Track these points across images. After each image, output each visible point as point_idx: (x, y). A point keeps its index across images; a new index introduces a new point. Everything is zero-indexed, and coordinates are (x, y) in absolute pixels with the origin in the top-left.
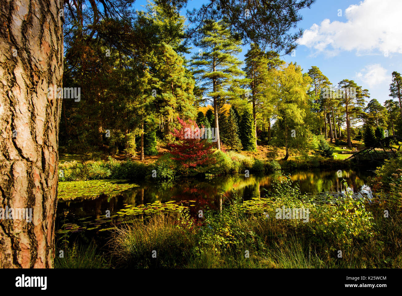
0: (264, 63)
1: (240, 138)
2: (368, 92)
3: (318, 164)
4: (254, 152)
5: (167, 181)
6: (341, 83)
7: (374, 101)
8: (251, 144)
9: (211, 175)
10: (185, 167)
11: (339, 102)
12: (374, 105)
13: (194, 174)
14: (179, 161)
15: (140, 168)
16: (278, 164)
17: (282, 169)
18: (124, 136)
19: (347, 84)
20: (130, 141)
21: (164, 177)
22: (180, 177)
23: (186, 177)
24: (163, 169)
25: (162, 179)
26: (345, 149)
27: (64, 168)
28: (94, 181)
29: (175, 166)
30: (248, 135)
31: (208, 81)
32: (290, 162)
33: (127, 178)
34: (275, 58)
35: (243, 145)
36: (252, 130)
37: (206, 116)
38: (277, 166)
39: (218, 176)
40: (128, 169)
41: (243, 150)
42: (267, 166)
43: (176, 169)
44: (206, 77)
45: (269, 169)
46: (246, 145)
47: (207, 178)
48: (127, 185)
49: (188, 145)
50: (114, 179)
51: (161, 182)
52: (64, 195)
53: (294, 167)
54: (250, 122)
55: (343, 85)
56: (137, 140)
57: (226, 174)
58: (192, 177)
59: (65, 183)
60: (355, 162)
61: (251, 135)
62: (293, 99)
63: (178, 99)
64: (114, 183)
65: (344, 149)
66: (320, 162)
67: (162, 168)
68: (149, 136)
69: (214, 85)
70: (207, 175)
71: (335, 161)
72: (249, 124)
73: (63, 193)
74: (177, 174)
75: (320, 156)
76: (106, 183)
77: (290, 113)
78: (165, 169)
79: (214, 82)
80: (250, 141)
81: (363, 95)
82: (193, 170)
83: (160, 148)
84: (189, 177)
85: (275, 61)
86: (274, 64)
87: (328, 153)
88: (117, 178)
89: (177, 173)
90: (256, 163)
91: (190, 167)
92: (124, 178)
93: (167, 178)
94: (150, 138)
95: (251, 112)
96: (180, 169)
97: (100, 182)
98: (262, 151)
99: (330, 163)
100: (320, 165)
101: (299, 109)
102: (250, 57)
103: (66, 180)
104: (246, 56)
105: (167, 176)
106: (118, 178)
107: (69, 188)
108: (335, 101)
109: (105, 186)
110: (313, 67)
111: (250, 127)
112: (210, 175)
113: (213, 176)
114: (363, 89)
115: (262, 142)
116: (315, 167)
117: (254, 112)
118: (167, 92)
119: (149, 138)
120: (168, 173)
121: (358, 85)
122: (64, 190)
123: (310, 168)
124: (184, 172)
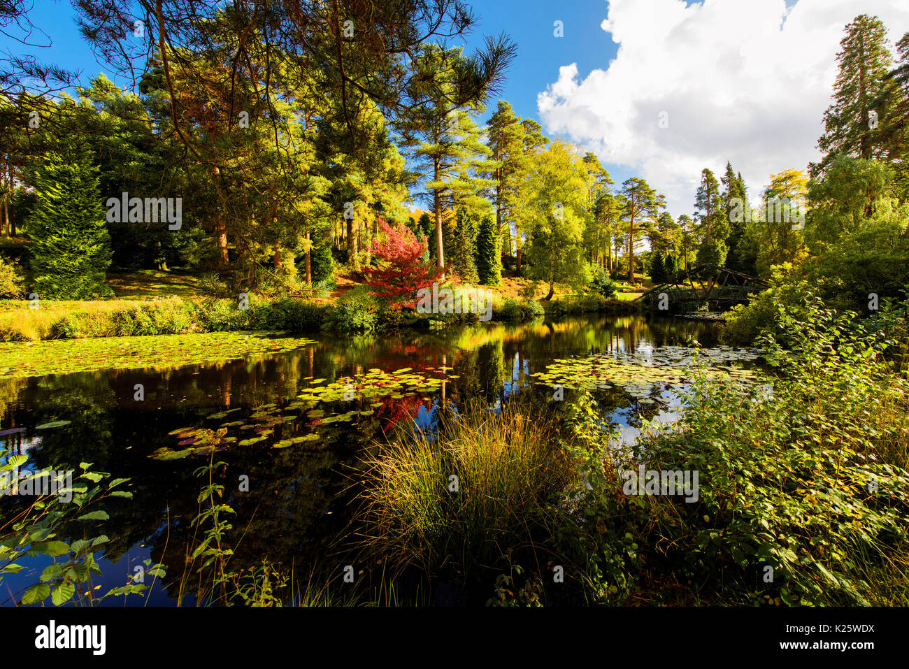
0: (518, 138)
1: (476, 263)
2: (665, 200)
3: (596, 307)
4: (498, 287)
5: (363, 333)
6: (627, 183)
7: (666, 215)
8: (493, 274)
9: (441, 323)
10: (394, 308)
11: (621, 213)
12: (665, 222)
13: (411, 321)
14: (383, 299)
15: (309, 311)
16: (541, 306)
17: (545, 314)
18: (274, 252)
19: (636, 185)
20: (286, 262)
21: (356, 327)
22: (385, 326)
23: (395, 326)
24: (355, 312)
25: (353, 329)
26: (626, 284)
27: (154, 309)
28: (221, 335)
29: (376, 308)
30: (489, 259)
31: (425, 162)
32: (557, 303)
33: (285, 328)
34: (535, 132)
35: (481, 276)
36: (496, 250)
37: (418, 225)
38: (538, 307)
39: (452, 324)
40: (287, 313)
41: (479, 283)
42: (523, 309)
43: (378, 312)
44: (423, 153)
45: (526, 314)
46: (485, 276)
47: (432, 328)
48: (291, 340)
49: (398, 270)
50: (258, 330)
51: (351, 335)
52: (159, 360)
53: (562, 311)
54: (493, 238)
55: (629, 187)
56: (297, 261)
57: (461, 321)
58: (406, 326)
59: (158, 337)
60: (647, 304)
61: (493, 259)
62: (568, 199)
63: (376, 188)
64: (263, 338)
65: (624, 286)
66: (599, 303)
67: (353, 309)
68: (319, 255)
69: (436, 170)
70: (432, 322)
71: (620, 301)
72: (490, 242)
73: (155, 357)
74: (380, 322)
75: (598, 294)
76: (246, 338)
77: (563, 223)
78: (359, 313)
79: (436, 164)
80: (492, 269)
81: (657, 204)
82: (409, 315)
83: (340, 278)
84: (401, 326)
85: (535, 136)
86: (532, 142)
87: (608, 290)
88: (264, 329)
89: (381, 319)
90: (507, 304)
91: (404, 309)
92: (278, 329)
93: (362, 329)
94: (322, 259)
95: (494, 221)
96: (386, 313)
97: (233, 336)
98: (510, 286)
99: (613, 305)
100: (600, 309)
101: (576, 217)
102: (495, 126)
103: (159, 331)
104: (489, 122)
105: (362, 325)
106: (268, 329)
107: (169, 346)
108: (616, 211)
109: (246, 342)
110: (587, 154)
111: (492, 247)
112: (438, 323)
113: (443, 325)
114: (657, 194)
115: (508, 273)
116: (592, 311)
117: (499, 221)
118: (356, 173)
119: (319, 259)
120: (365, 318)
121: (651, 188)
122: (157, 350)
123: (585, 312)
124: (393, 318)
